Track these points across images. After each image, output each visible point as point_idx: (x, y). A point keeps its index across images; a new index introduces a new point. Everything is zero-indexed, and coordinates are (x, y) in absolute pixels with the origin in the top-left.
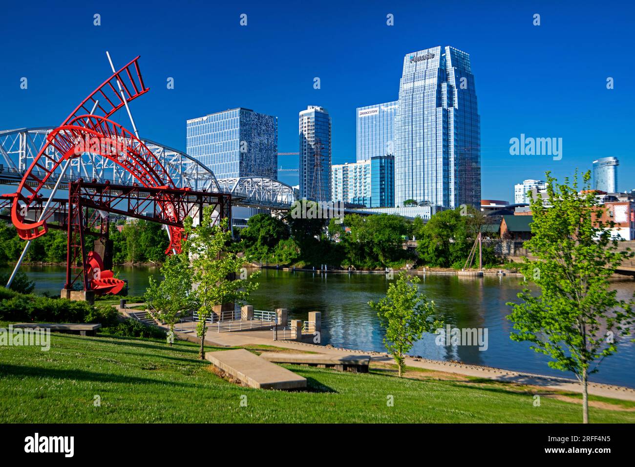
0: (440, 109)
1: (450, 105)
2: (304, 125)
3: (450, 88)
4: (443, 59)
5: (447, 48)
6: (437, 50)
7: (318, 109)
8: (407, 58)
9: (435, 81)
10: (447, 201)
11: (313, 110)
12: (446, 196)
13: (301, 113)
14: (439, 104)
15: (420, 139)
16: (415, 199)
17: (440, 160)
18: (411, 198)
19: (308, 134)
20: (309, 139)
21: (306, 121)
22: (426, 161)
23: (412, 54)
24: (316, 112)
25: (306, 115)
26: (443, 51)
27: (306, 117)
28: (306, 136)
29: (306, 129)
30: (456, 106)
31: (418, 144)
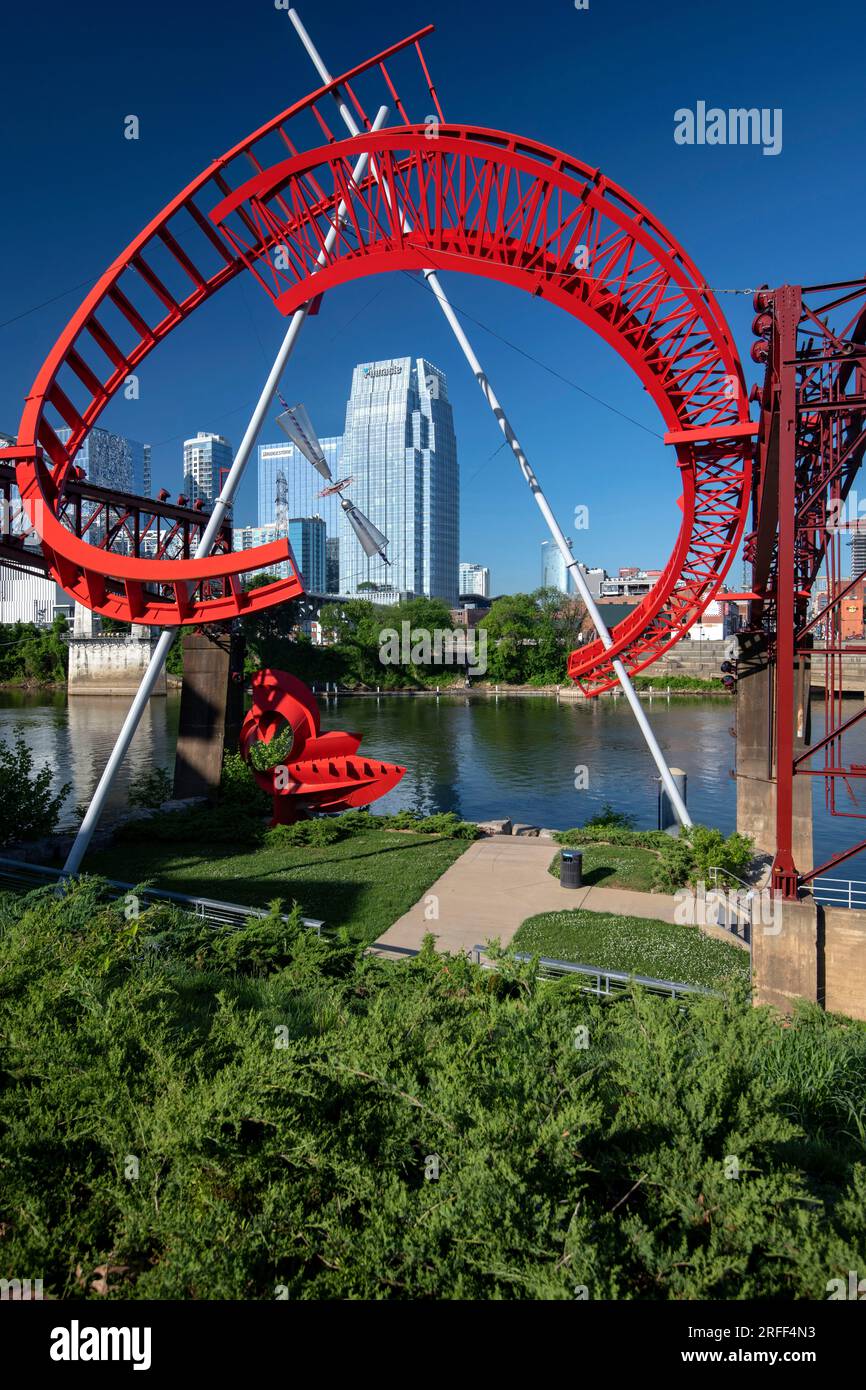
0: (411, 451)
1: (425, 445)
2: (194, 462)
3: (424, 420)
4: (413, 377)
5: (420, 362)
6: (404, 363)
7: (217, 437)
8: (358, 372)
9: (403, 407)
10: (419, 586)
11: (209, 439)
12: (419, 578)
13: (187, 443)
14: (409, 443)
15: (380, 492)
16: (372, 581)
17: (411, 526)
18: (366, 580)
19: (201, 476)
20: (203, 485)
21: (197, 456)
22: (389, 526)
23: (366, 366)
24: (214, 442)
25: (196, 445)
26: (414, 365)
27: (197, 450)
28: (197, 480)
29: (197, 468)
30: (432, 446)
31: (377, 501)
